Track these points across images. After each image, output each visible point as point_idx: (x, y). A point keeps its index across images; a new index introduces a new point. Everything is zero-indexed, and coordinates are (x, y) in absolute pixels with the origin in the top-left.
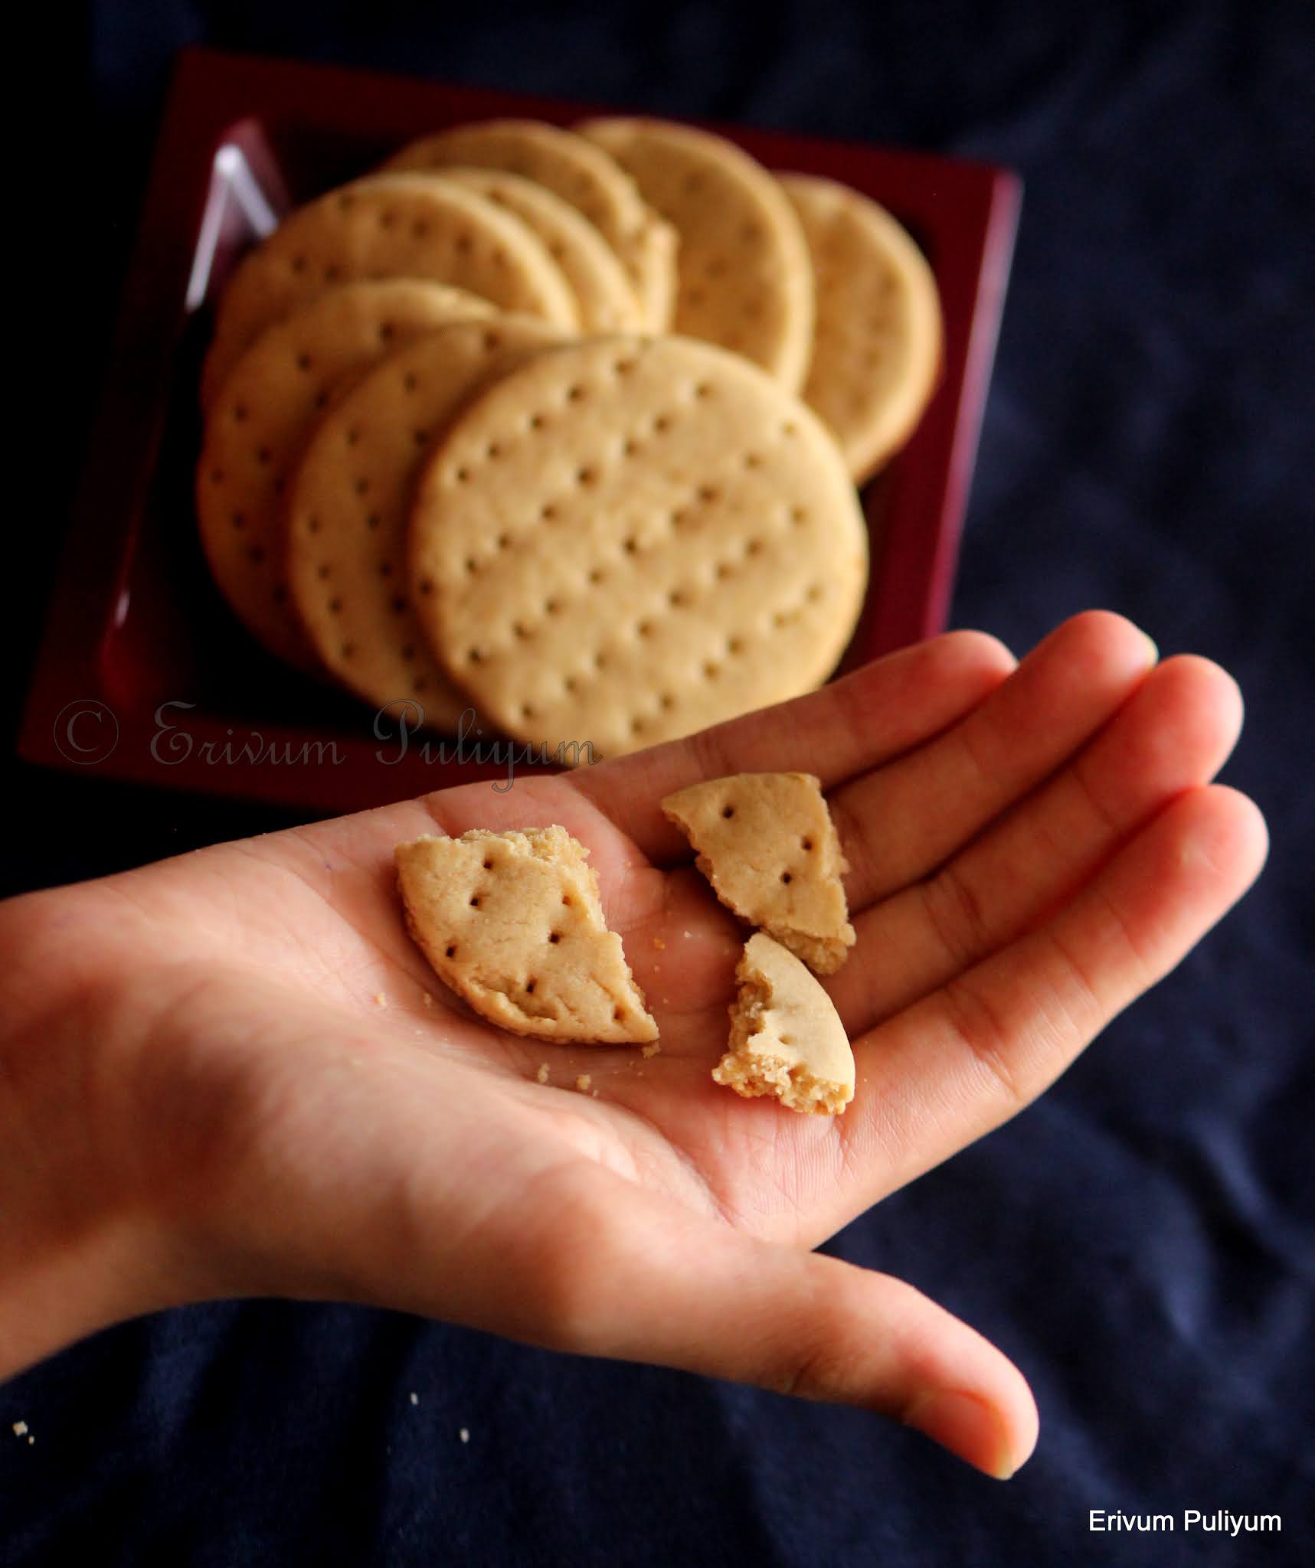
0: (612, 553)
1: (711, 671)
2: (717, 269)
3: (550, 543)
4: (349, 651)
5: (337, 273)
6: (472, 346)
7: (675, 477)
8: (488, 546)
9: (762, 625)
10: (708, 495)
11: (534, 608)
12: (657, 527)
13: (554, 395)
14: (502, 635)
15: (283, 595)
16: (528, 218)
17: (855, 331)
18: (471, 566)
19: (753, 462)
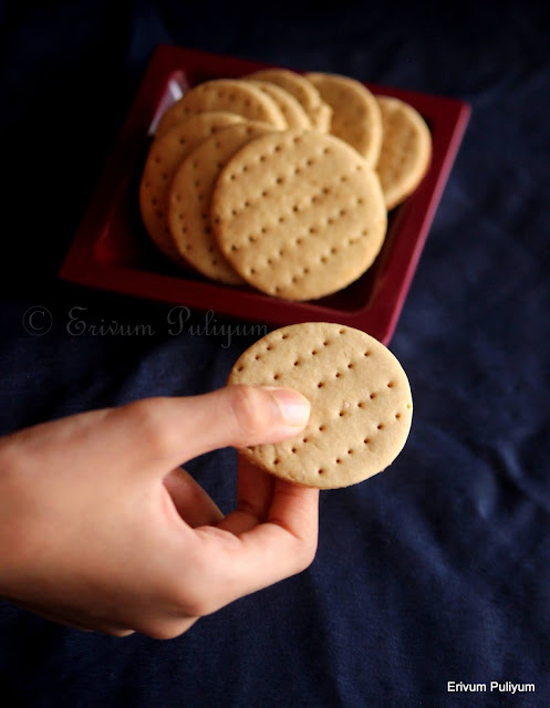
0: (289, 211)
1: (324, 260)
2: (347, 124)
3: (264, 205)
4: (189, 248)
5: (200, 111)
6: (242, 132)
7: (314, 183)
8: (241, 205)
9: (345, 243)
10: (326, 191)
11: (257, 230)
12: (306, 202)
13: (270, 149)
14: (245, 241)
15: (167, 230)
16: (274, 98)
17: (398, 150)
18: (234, 213)
19: (344, 179)
